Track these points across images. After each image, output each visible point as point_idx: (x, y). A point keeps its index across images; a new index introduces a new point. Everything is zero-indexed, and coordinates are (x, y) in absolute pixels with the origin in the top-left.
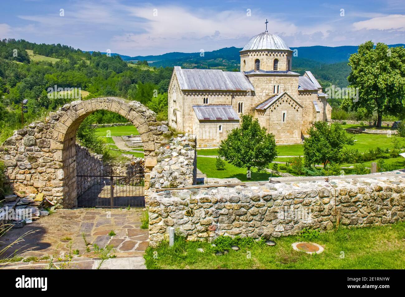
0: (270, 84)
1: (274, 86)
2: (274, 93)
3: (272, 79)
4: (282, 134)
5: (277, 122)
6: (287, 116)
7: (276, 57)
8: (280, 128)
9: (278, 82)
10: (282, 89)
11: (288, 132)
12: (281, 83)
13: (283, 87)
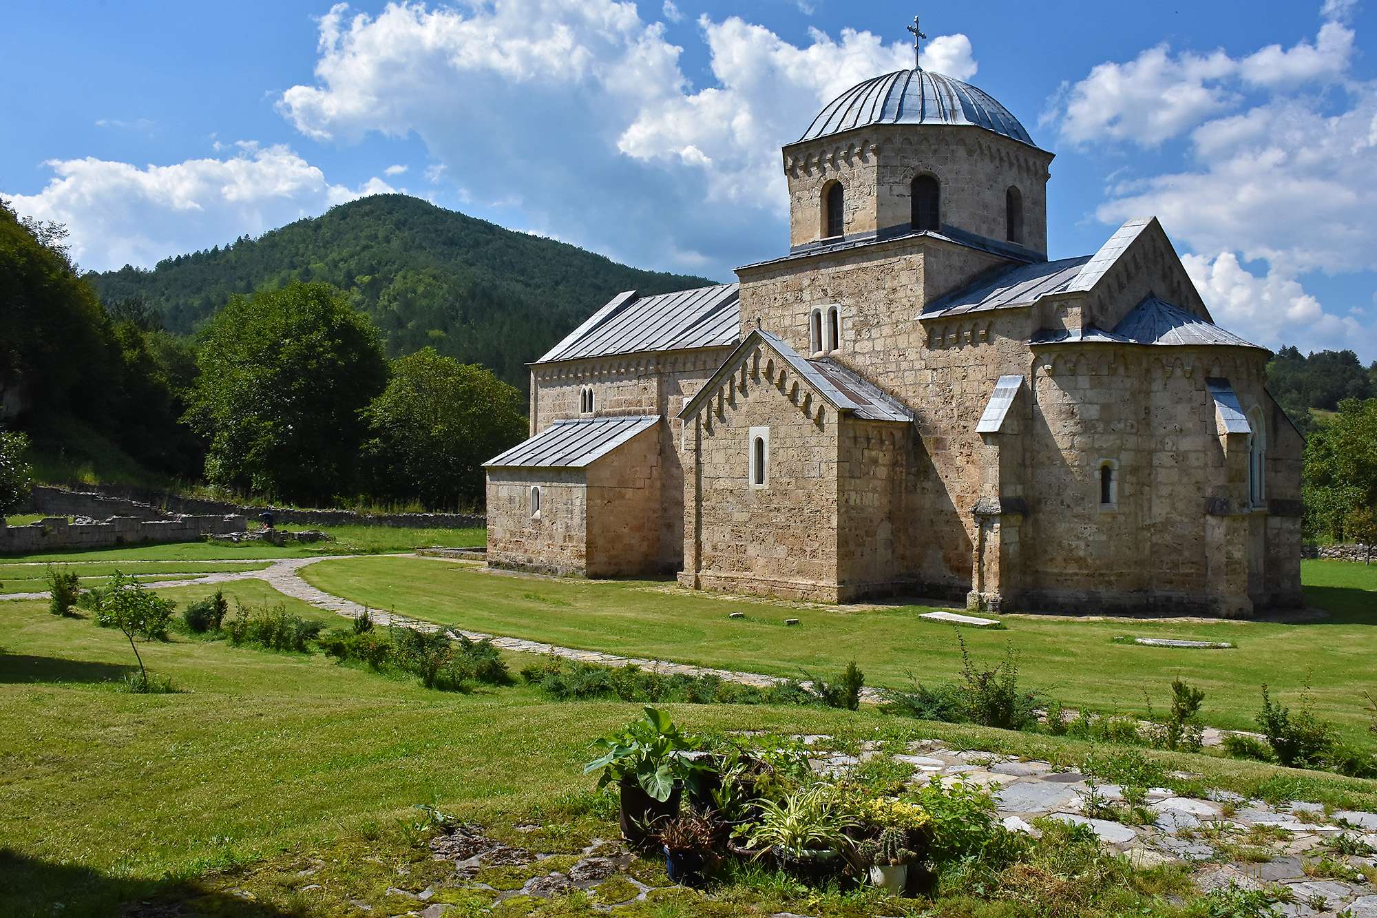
0: (800, 309)
1: (818, 316)
2: (820, 349)
3: (806, 282)
4: (752, 550)
5: (729, 484)
6: (773, 454)
7: (831, 175)
8: (744, 517)
9: (830, 293)
10: (850, 324)
11: (779, 540)
12: (840, 294)
13: (854, 310)
